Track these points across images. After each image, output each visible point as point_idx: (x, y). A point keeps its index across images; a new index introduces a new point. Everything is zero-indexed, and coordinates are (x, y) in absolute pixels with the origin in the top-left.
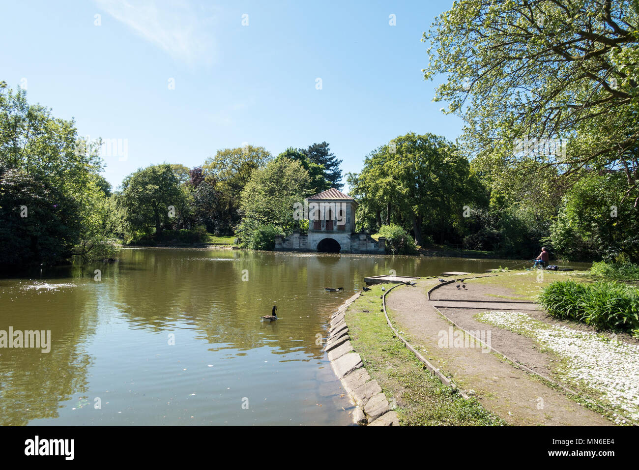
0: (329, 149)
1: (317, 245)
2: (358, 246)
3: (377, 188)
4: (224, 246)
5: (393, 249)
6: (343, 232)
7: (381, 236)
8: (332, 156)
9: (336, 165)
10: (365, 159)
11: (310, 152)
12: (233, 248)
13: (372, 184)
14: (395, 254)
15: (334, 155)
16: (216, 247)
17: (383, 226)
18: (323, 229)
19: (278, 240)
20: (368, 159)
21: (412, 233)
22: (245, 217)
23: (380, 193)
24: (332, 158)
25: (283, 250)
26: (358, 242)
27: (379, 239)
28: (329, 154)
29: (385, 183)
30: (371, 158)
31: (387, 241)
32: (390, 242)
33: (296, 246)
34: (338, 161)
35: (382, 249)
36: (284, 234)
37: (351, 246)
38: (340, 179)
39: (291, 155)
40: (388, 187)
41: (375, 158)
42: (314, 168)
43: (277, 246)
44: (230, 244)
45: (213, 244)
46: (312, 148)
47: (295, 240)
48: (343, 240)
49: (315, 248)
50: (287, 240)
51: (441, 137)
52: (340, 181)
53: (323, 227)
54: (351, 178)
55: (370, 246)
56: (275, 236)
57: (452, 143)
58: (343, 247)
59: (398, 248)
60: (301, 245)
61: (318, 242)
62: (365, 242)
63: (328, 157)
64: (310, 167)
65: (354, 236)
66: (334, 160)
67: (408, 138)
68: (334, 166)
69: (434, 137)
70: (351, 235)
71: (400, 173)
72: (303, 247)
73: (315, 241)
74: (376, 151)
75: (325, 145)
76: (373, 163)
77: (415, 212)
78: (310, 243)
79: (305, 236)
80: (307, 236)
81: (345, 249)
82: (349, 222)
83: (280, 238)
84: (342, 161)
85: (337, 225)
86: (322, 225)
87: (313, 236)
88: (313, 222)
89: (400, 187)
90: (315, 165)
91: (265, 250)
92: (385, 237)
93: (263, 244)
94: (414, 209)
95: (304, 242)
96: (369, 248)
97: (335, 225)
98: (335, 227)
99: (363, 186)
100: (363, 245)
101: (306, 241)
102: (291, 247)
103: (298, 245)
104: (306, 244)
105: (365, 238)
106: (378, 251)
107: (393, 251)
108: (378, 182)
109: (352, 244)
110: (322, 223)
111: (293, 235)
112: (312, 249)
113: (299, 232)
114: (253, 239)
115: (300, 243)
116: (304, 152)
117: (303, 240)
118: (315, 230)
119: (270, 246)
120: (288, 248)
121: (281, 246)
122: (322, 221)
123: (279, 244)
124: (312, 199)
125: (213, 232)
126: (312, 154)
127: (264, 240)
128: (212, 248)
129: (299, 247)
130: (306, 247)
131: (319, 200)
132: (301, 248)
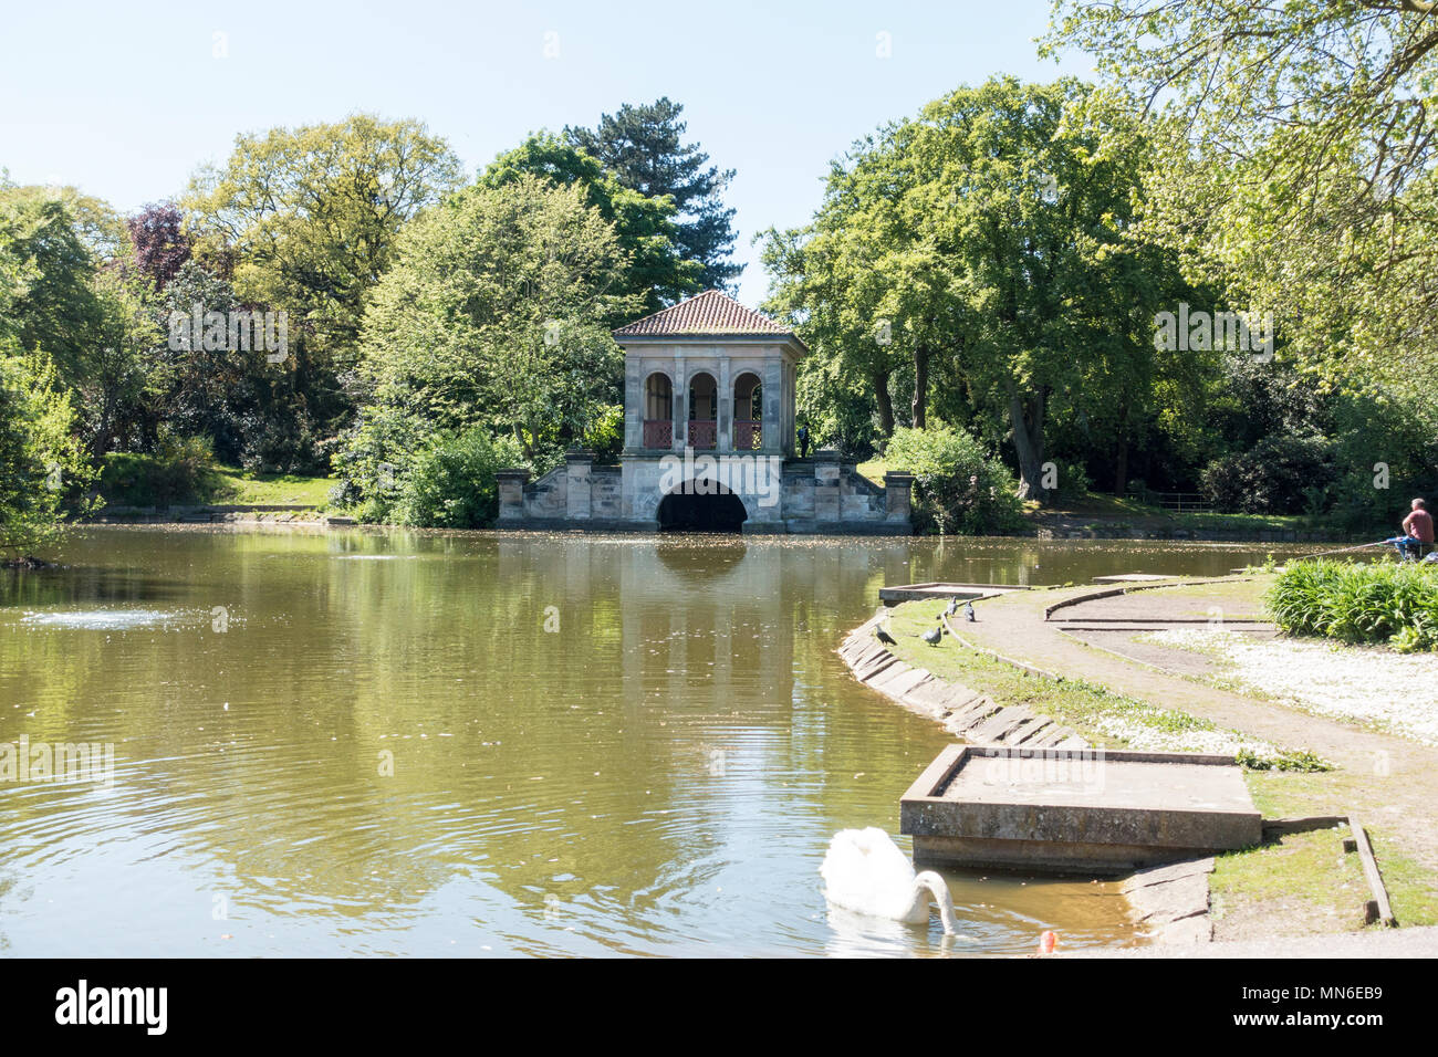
0: (682, 127)
1: (657, 504)
2: (809, 505)
4: (287, 513)
5: (941, 515)
7: (894, 468)
8: (694, 155)
9: (711, 189)
10: (828, 171)
11: (609, 140)
12: (332, 522)
13: (861, 276)
14: (947, 533)
15: (701, 151)
16: (259, 518)
17: (900, 430)
18: (679, 445)
19: (507, 488)
20: (838, 172)
21: (1010, 456)
23: (890, 305)
24: (692, 165)
25: (530, 524)
26: (809, 491)
27: (890, 479)
28: (683, 144)
29: (909, 268)
30: (850, 167)
31: (918, 484)
32: (929, 487)
33: (578, 511)
34: (718, 173)
35: (899, 517)
36: (528, 465)
37: (785, 507)
38: (726, 247)
39: (546, 159)
41: (866, 170)
42: (632, 210)
43: (506, 513)
44: (317, 508)
45: (244, 508)
46: (614, 125)
47: (575, 487)
49: (650, 516)
50: (545, 489)
52: (729, 253)
53: (679, 436)
54: (777, 250)
55: (856, 506)
56: (495, 474)
58: (756, 513)
59: (959, 513)
60: (598, 506)
61: (661, 493)
62: (835, 491)
63: (678, 160)
64: (618, 205)
65: (796, 467)
66: (702, 169)
67: (993, 98)
68: (704, 193)
71: (965, 230)
72: (605, 513)
73: (650, 491)
74: (870, 140)
75: (667, 109)
76: (861, 187)
77: (1020, 377)
78: (630, 498)
79: (611, 470)
80: (619, 471)
81: (763, 520)
82: (774, 419)
83: (516, 482)
84: (734, 173)
85: (730, 431)
86: (674, 431)
87: (644, 474)
88: (640, 419)
89: (964, 282)
90: (637, 199)
91: (459, 527)
92: (909, 473)
93: (454, 503)
94: (1015, 367)
95: (608, 493)
96: (849, 514)
97: (725, 429)
98: (724, 439)
99: (824, 281)
100: (829, 501)
101: (614, 493)
102: (557, 516)
103: (586, 508)
104: (616, 502)
105: (838, 477)
106: (885, 522)
107: (941, 523)
108: (880, 265)
109: (787, 501)
110: (674, 424)
111: (566, 471)
112: (641, 520)
113: (588, 458)
114: (409, 488)
115: (592, 499)
116: (586, 139)
117: (605, 489)
118: (648, 451)
119: (481, 514)
120: (548, 519)
121: (521, 511)
122: (674, 417)
123: (515, 504)
124: (634, 336)
125: (236, 462)
126: (615, 146)
127: (453, 491)
128: (245, 523)
129: (586, 515)
130: (614, 514)
131: (661, 336)
132: (596, 518)
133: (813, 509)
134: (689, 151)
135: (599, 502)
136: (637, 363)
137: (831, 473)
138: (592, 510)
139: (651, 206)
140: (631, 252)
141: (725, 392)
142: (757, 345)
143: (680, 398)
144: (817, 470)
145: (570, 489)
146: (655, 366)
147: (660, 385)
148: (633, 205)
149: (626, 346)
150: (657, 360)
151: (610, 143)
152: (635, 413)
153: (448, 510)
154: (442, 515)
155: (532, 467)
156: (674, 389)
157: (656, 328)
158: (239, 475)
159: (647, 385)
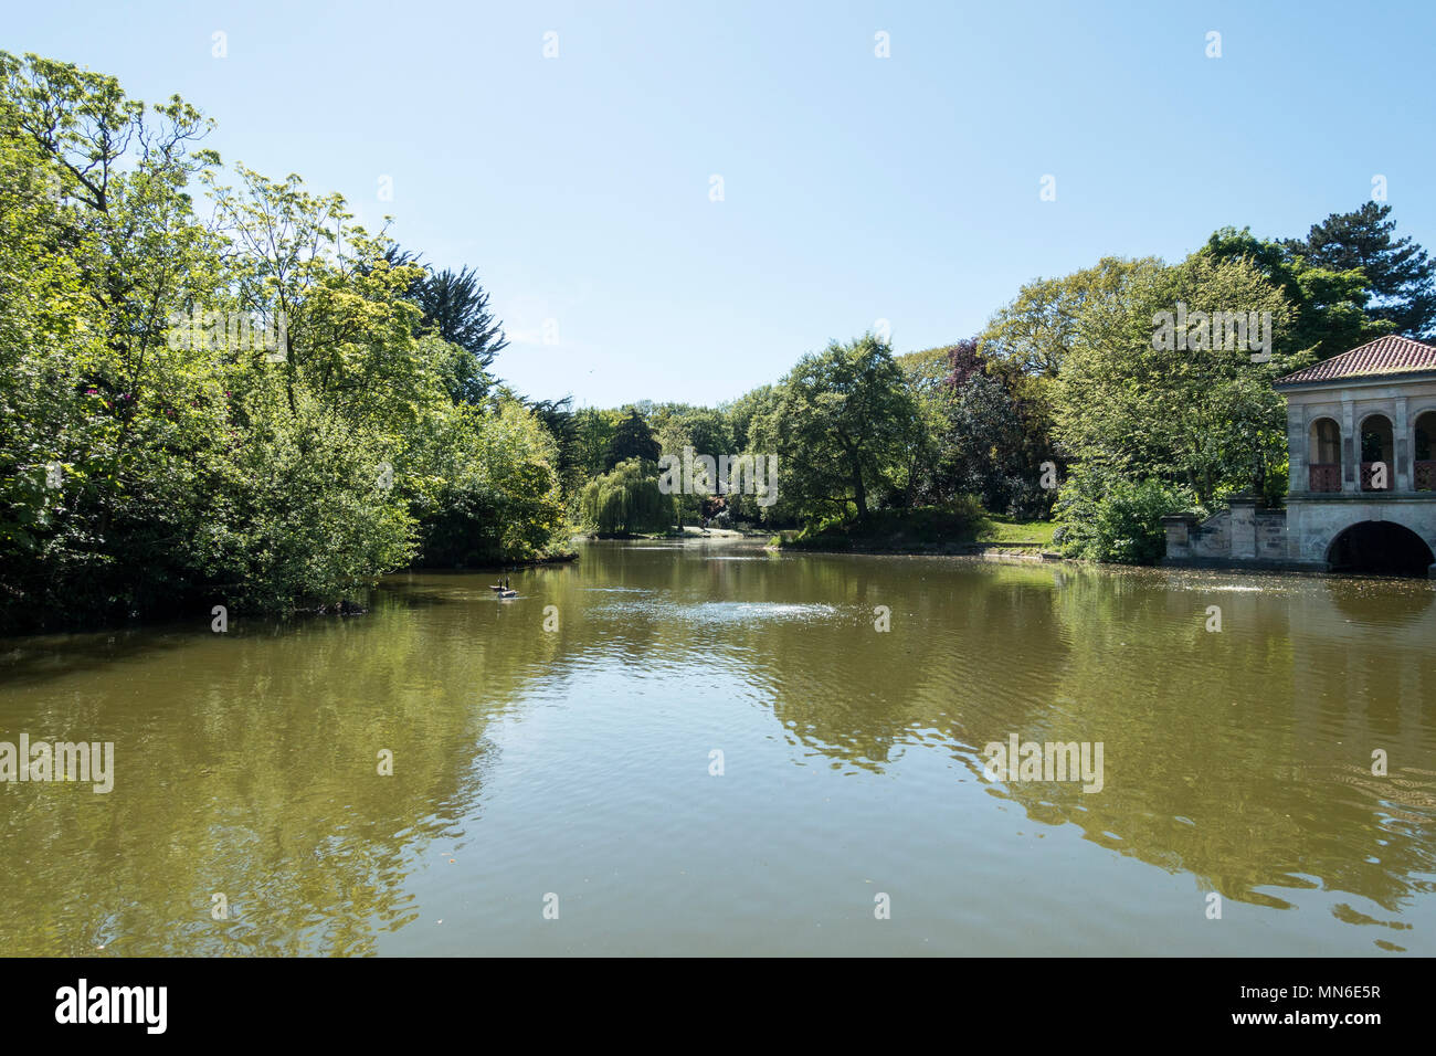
0: (1390, 225)
1: (1325, 546)
4: (1020, 549)
8: (1405, 247)
12: (1045, 556)
15: (1412, 243)
16: (1001, 553)
18: (1349, 488)
19: (1173, 528)
22: (1077, 460)
24: (1403, 255)
25: (1193, 563)
28: (1393, 240)
33: (1242, 547)
34: (1430, 261)
36: (1198, 509)
39: (1225, 250)
42: (1318, 284)
43: (1172, 552)
44: (1040, 545)
45: (995, 545)
46: (1321, 232)
47: (1240, 532)
49: (1319, 557)
50: (1209, 531)
53: (1350, 478)
56: (1164, 517)
60: (1264, 546)
61: (1332, 534)
63: (1387, 253)
64: (1303, 281)
66: (1414, 258)
68: (1414, 278)
72: (1272, 554)
73: (1319, 531)
75: (1374, 212)
78: (1297, 541)
79: (1275, 513)
80: (1284, 513)
83: (1182, 524)
85: (1411, 472)
86: (1343, 474)
87: (1311, 516)
88: (1305, 463)
90: (1323, 273)
91: (1130, 564)
93: (1122, 543)
95: (1274, 535)
97: (1402, 470)
98: (1402, 480)
101: (1281, 534)
102: (1223, 555)
103: (1251, 548)
104: (1283, 543)
110: (1343, 467)
111: (1230, 514)
112: (1308, 561)
113: (1251, 502)
114: (1094, 530)
115: (1257, 540)
116: (1295, 248)
117: (1270, 531)
118: (1317, 493)
119: (1150, 553)
120: (1213, 558)
121: (1185, 551)
122: (1343, 459)
123: (1181, 544)
124: (1295, 383)
125: (1004, 511)
126: (1324, 249)
127: (1126, 532)
128: (991, 555)
129: (1252, 556)
130: (1280, 554)
131: (1324, 382)
132: (1262, 559)
134: (1399, 246)
135: (1265, 543)
136: (1300, 410)
138: (1257, 550)
139: (1338, 279)
140: (1295, 308)
141: (1403, 432)
143: (1349, 441)
145: (1233, 530)
146: (1320, 412)
147: (1327, 429)
148: (1318, 279)
149: (1286, 395)
150: (1321, 405)
151: (1320, 247)
152: (1299, 458)
153: (1119, 549)
154: (1117, 552)
155: (1206, 512)
156: (1341, 433)
157: (1321, 373)
158: (1004, 521)
159: (1315, 433)
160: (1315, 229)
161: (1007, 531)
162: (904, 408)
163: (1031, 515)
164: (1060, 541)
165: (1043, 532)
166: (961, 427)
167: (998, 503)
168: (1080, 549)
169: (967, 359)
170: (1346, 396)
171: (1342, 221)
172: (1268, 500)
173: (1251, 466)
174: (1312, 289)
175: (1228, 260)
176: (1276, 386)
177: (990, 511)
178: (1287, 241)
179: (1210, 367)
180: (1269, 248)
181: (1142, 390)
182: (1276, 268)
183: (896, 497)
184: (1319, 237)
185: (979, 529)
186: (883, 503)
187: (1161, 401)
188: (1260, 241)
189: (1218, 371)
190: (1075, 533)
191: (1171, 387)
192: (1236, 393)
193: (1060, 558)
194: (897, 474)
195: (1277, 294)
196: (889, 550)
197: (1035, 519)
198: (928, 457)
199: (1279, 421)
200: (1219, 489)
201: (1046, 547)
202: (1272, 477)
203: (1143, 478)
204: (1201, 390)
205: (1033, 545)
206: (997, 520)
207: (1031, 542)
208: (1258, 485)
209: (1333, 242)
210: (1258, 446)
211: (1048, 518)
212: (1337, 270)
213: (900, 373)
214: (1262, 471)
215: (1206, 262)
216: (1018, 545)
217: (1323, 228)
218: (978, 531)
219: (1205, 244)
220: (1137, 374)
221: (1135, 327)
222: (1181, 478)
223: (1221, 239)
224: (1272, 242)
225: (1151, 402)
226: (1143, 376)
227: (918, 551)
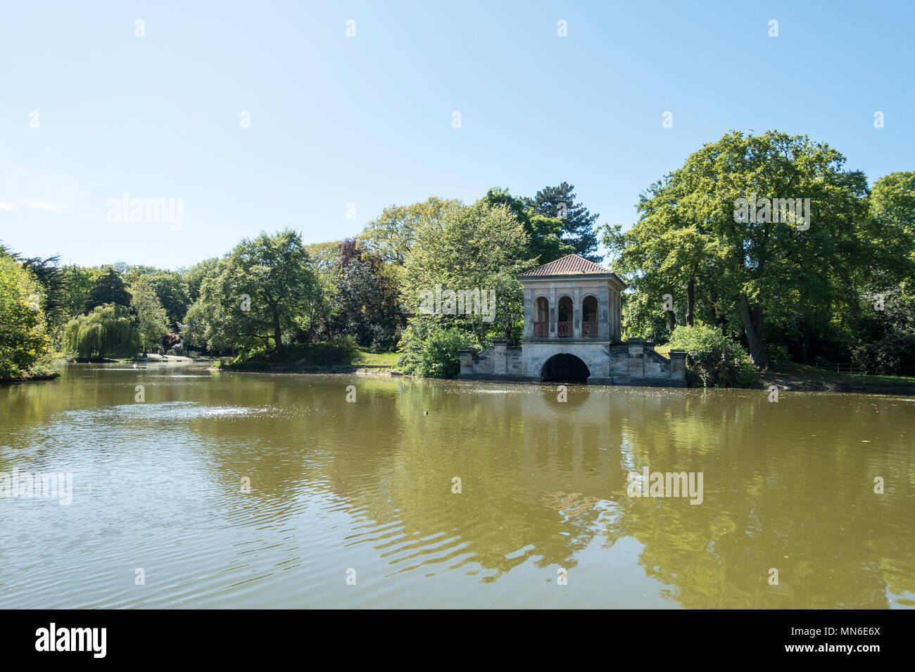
0: (573, 196)
1: (540, 367)
2: (625, 369)
3: (663, 251)
4: (378, 369)
5: (704, 375)
6: (594, 341)
7: (675, 348)
8: (580, 208)
9: (587, 223)
10: (638, 201)
11: (540, 202)
12: (394, 374)
13: (653, 242)
14: (708, 386)
15: (583, 206)
16: (366, 371)
17: (678, 327)
18: (553, 335)
19: (464, 357)
20: (643, 200)
21: (743, 342)
22: (413, 316)
23: (671, 260)
24: (579, 213)
25: (474, 377)
26: (626, 360)
27: (672, 354)
28: (575, 204)
29: (681, 237)
30: (650, 196)
31: (689, 357)
32: (697, 358)
33: (500, 370)
34: (590, 215)
35: (678, 376)
36: (477, 346)
37: (612, 370)
38: (594, 248)
39: (496, 200)
40: (687, 245)
41: (659, 196)
42: (540, 223)
43: (464, 371)
44: (390, 367)
45: (362, 367)
46: (542, 195)
47: (498, 359)
48: (594, 356)
49: (537, 373)
50: (483, 358)
51: (800, 138)
52: (594, 250)
53: (553, 330)
54: (611, 236)
55: (653, 370)
56: (459, 350)
57: (827, 146)
58: (595, 372)
59: (715, 374)
60: (510, 368)
61: (543, 361)
62: (640, 361)
63: (572, 210)
64: (533, 221)
65: (617, 347)
66: (584, 214)
68: (583, 225)
69: (785, 138)
70: (611, 345)
71: (714, 212)
72: (514, 372)
73: (537, 359)
74: (660, 183)
75: (566, 189)
76: (655, 203)
77: (751, 294)
78: (527, 364)
79: (517, 349)
80: (521, 349)
81: (599, 377)
82: (605, 321)
83: (469, 354)
84: (598, 215)
85: (581, 327)
86: (549, 328)
87: (533, 351)
88: (532, 321)
89: (714, 244)
90: (542, 218)
91: (440, 378)
92: (684, 351)
93: (437, 365)
94: (747, 289)
95: (516, 361)
96: (649, 374)
97: (577, 326)
98: (577, 332)
99: (634, 249)
100: (638, 366)
101: (519, 360)
102: (490, 372)
103: (504, 368)
104: (520, 366)
105: (642, 353)
106: (670, 379)
107: (704, 380)
108: (664, 237)
109: (613, 366)
110: (550, 324)
111: (494, 349)
112: (532, 376)
113: (504, 342)
114: (421, 358)
115: (507, 364)
116: (529, 203)
117: (514, 359)
118: (536, 338)
119: (452, 371)
120: (485, 374)
121: (471, 370)
122: (550, 320)
123: (468, 366)
124: (528, 277)
125: (369, 346)
126: (543, 205)
127: (439, 359)
128: (360, 373)
129: (504, 373)
130: (518, 372)
131: (542, 277)
132: (509, 375)
133: (628, 371)
134: (577, 207)
135: (511, 365)
136: (530, 292)
137: (638, 350)
138: (507, 370)
139: (549, 221)
140: (529, 236)
141: (577, 306)
142: (595, 280)
143: (553, 310)
144: (630, 349)
145: (496, 359)
146: (539, 293)
147: (542, 302)
148: (540, 221)
149: (523, 283)
150: (540, 290)
151: (541, 204)
152: (529, 318)
153: (435, 369)
154: (433, 371)
155: (481, 347)
156: (549, 305)
157: (540, 272)
158: (369, 352)
159: (537, 304)
160: (539, 193)
161: (371, 358)
162: (309, 279)
163: (385, 348)
164: (401, 364)
165: (391, 359)
166: (344, 292)
167: (366, 340)
168: (413, 369)
169: (350, 250)
170: (552, 285)
171: (552, 191)
172: (513, 341)
173: (505, 322)
174: (536, 226)
175: (497, 205)
176: (519, 278)
177: (361, 346)
178: (525, 199)
179: (486, 265)
180: (517, 201)
181: (450, 276)
182: (520, 213)
183: (302, 336)
184: (541, 198)
185: (354, 357)
186: (293, 340)
187: (460, 283)
188: (513, 197)
189: (490, 268)
190: (410, 360)
191: (466, 275)
192: (498, 280)
193: (401, 375)
194: (303, 321)
195: (521, 227)
196: (295, 371)
197: (387, 351)
198: (323, 310)
199: (519, 298)
200: (489, 335)
201: (393, 368)
202: (515, 328)
203: (449, 327)
204: (481, 278)
205: (385, 367)
206: (365, 351)
207: (384, 365)
208: (508, 332)
209: (547, 201)
210: (509, 310)
211: (395, 350)
212: (549, 217)
213: (307, 256)
214: (510, 325)
215: (486, 205)
216: (376, 367)
217: (543, 193)
218: (353, 358)
219: (486, 195)
220: (448, 267)
221: (447, 239)
222: (469, 328)
223: (493, 193)
224: (518, 198)
225: (455, 283)
226: (450, 268)
227: (315, 371)
